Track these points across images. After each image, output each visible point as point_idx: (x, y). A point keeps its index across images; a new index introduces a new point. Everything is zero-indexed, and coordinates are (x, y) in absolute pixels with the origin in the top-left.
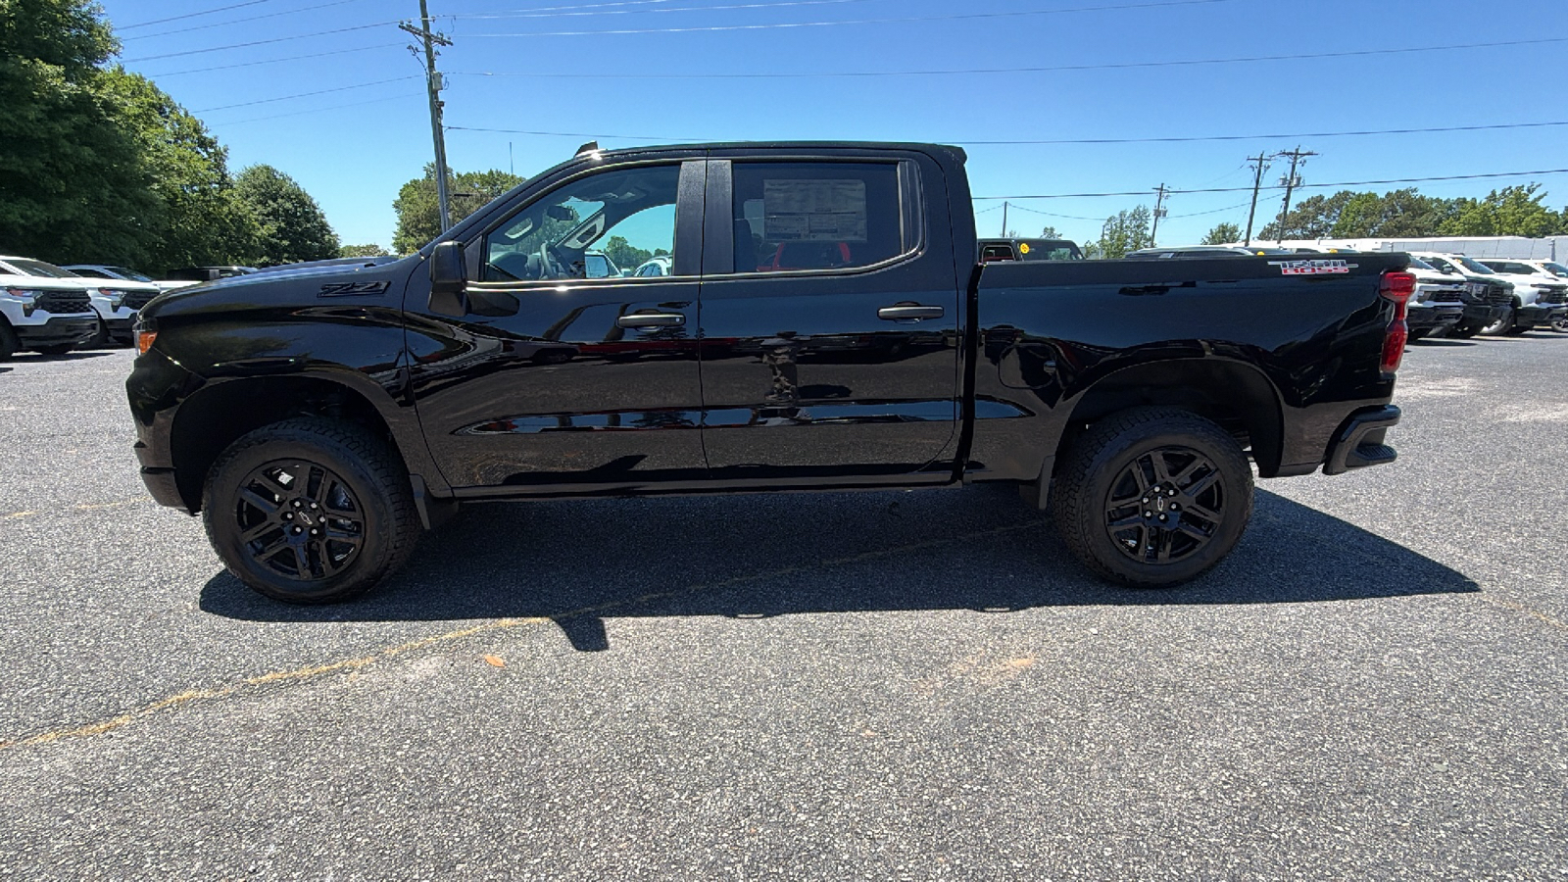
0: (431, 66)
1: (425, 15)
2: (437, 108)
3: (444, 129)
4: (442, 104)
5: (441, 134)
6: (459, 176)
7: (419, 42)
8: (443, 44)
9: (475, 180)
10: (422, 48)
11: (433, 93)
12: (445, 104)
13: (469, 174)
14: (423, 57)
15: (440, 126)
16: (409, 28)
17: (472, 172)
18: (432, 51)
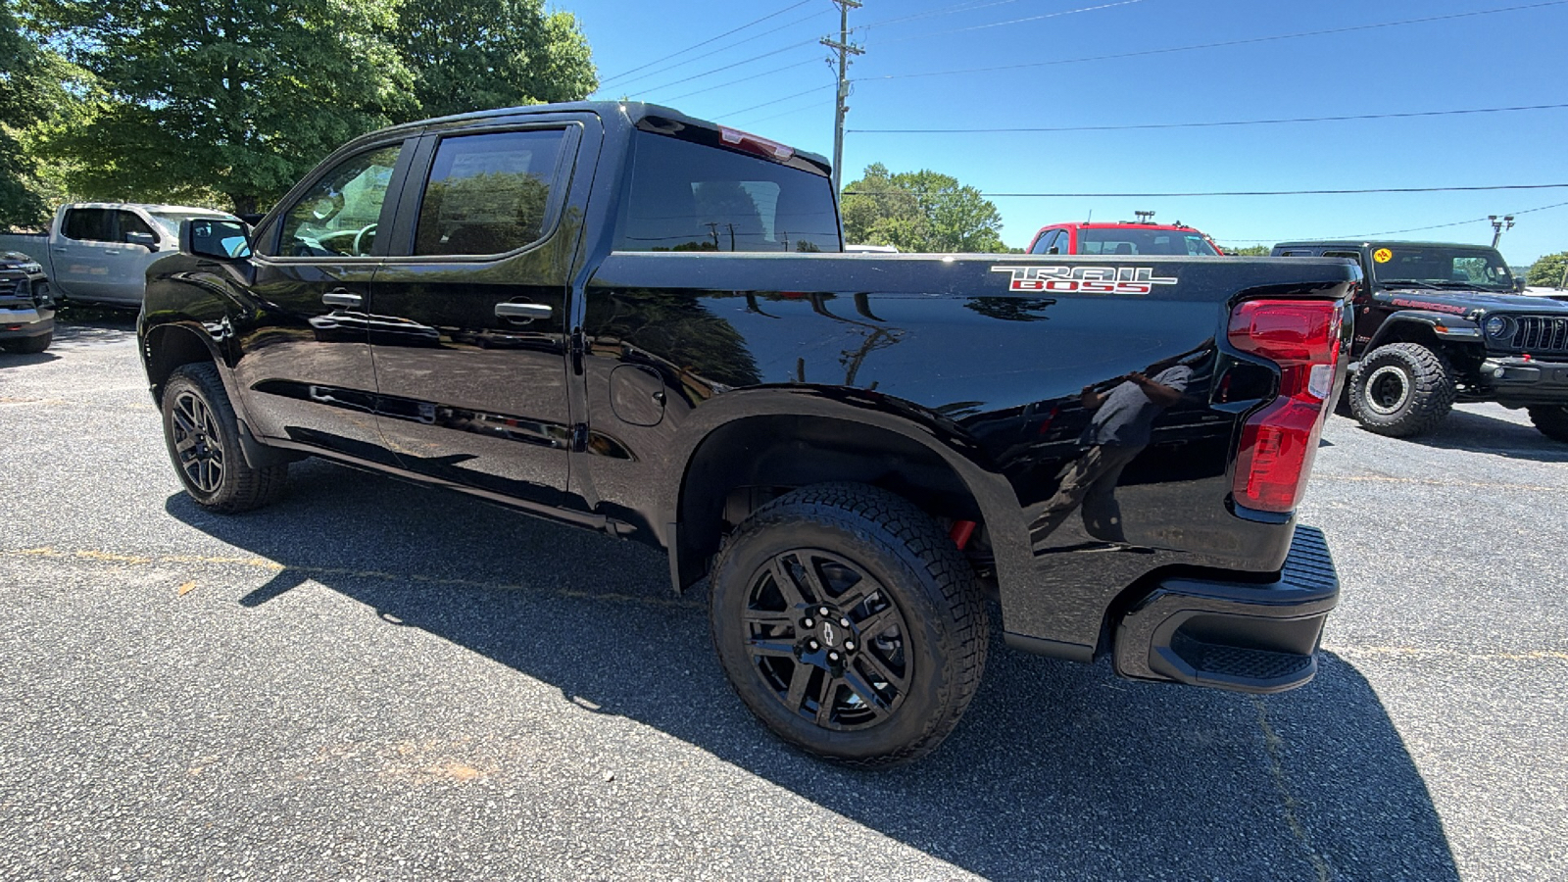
0: (842, 76)
1: (843, 28)
2: (841, 113)
3: (844, 133)
4: (847, 109)
5: (841, 137)
6: (893, 176)
7: (835, 55)
8: (857, 53)
9: (906, 180)
10: (838, 60)
11: (840, 100)
12: (850, 110)
13: (902, 174)
14: (837, 67)
15: (841, 129)
16: (828, 43)
17: (904, 172)
18: (844, 61)
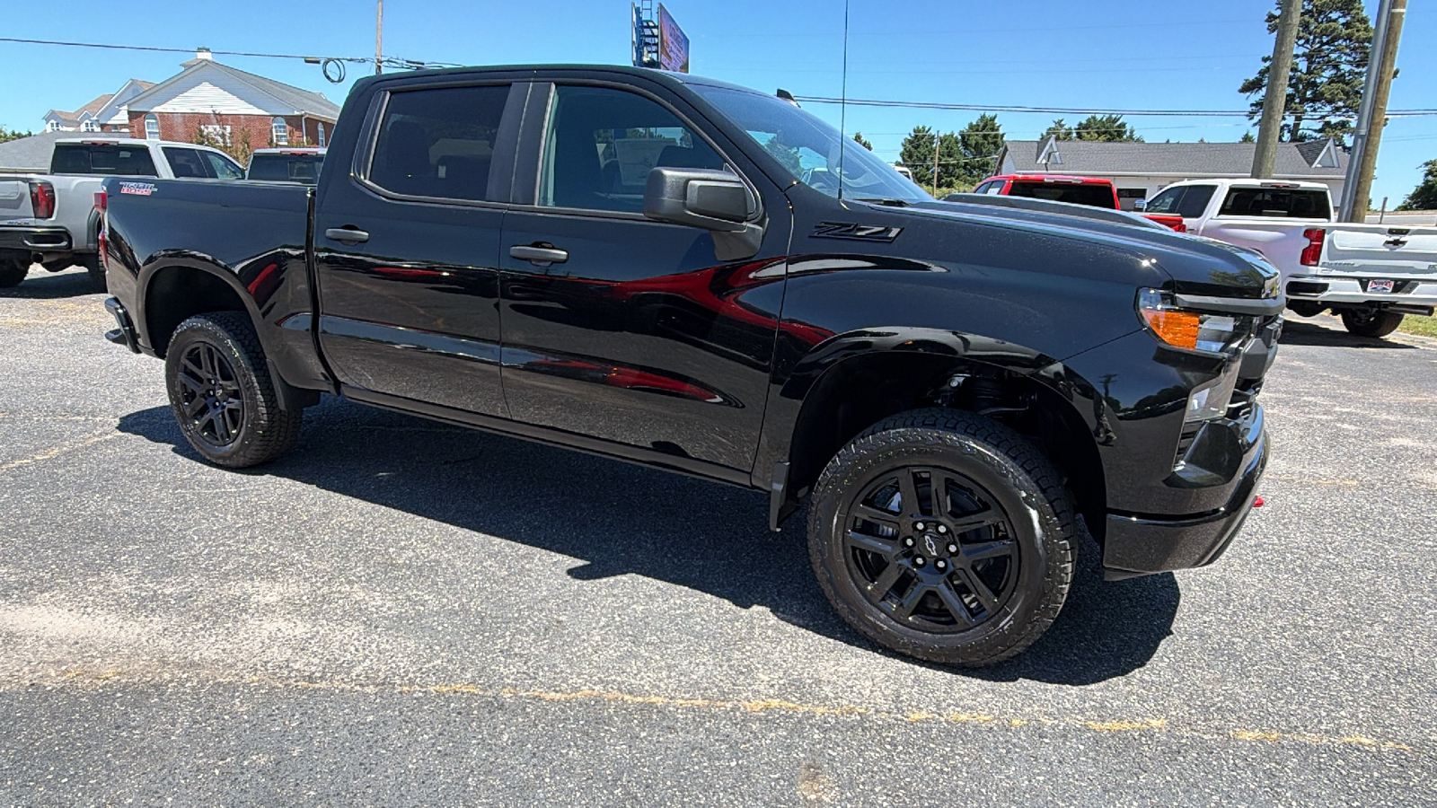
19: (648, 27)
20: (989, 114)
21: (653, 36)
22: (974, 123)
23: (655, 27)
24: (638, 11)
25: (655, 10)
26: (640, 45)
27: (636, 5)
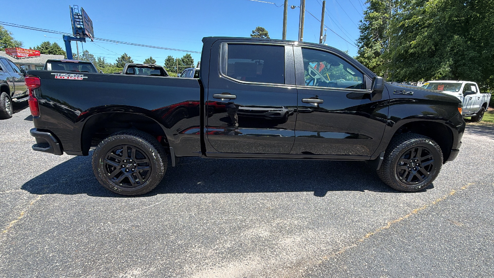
19: (78, 15)
20: (189, 53)
21: (79, 18)
22: (185, 56)
23: (80, 15)
24: (72, 9)
25: (80, 10)
26: (74, 21)
27: (71, 7)
